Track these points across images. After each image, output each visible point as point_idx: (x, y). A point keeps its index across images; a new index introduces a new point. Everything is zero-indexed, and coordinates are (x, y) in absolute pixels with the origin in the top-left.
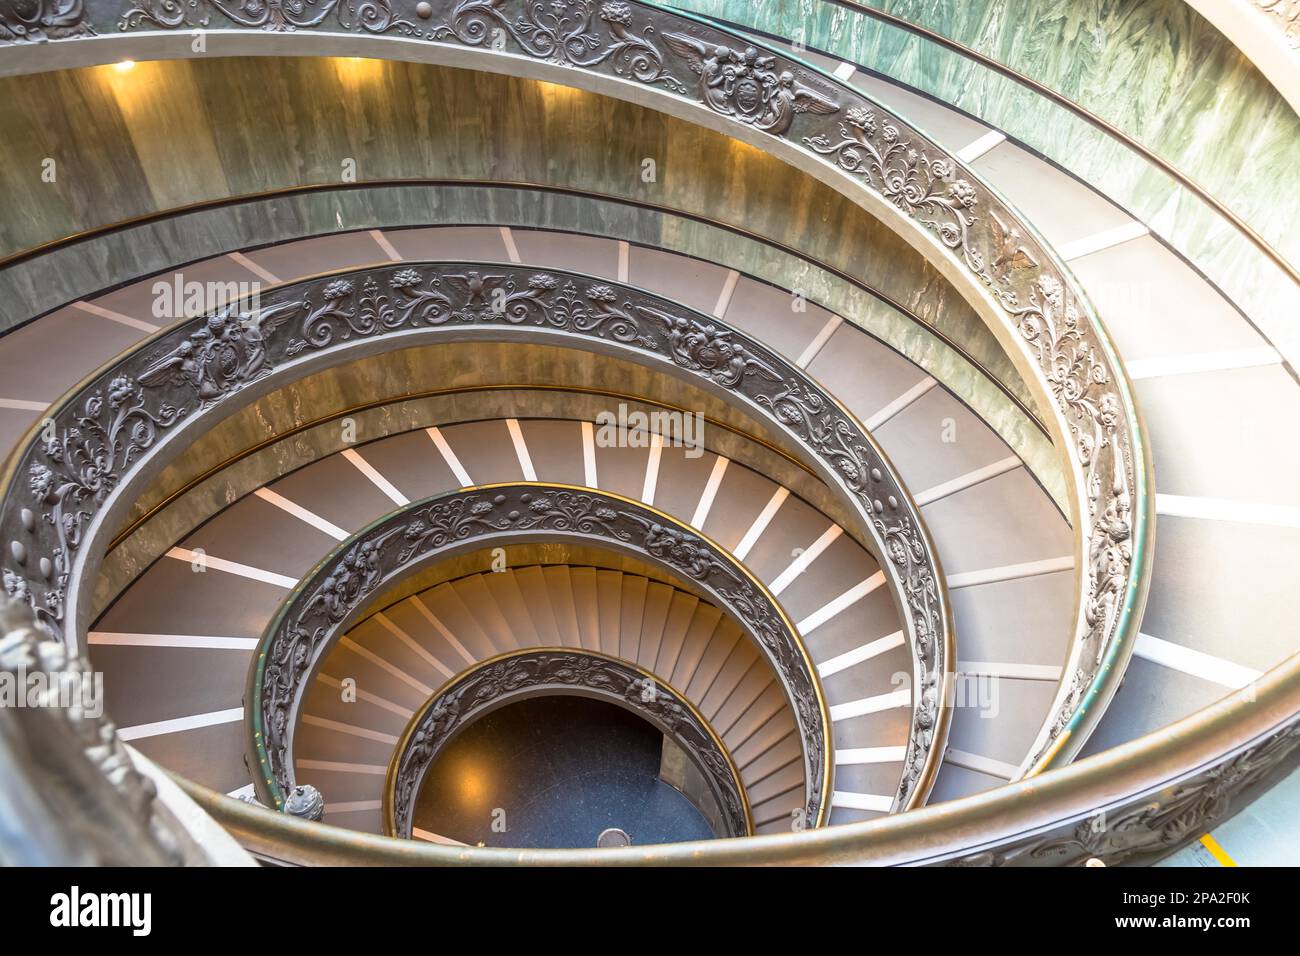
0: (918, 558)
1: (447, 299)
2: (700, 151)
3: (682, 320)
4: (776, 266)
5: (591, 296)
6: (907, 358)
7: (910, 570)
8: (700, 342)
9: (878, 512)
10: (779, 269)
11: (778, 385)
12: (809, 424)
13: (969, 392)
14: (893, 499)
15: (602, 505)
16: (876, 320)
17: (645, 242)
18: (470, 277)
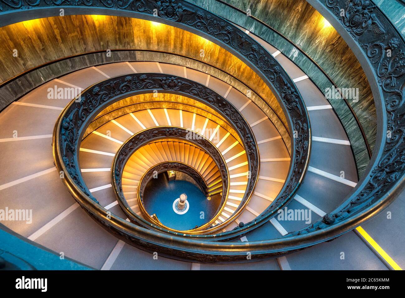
0: (233, 112)
1: (107, 92)
2: (143, 31)
3: (165, 78)
4: (167, 58)
5: (141, 79)
6: (202, 72)
7: (231, 115)
8: (170, 82)
9: (220, 106)
10: (168, 59)
11: (190, 87)
12: (199, 93)
13: (218, 75)
14: (224, 103)
15: (154, 130)
16: (194, 65)
17: (132, 60)
18: (111, 84)
